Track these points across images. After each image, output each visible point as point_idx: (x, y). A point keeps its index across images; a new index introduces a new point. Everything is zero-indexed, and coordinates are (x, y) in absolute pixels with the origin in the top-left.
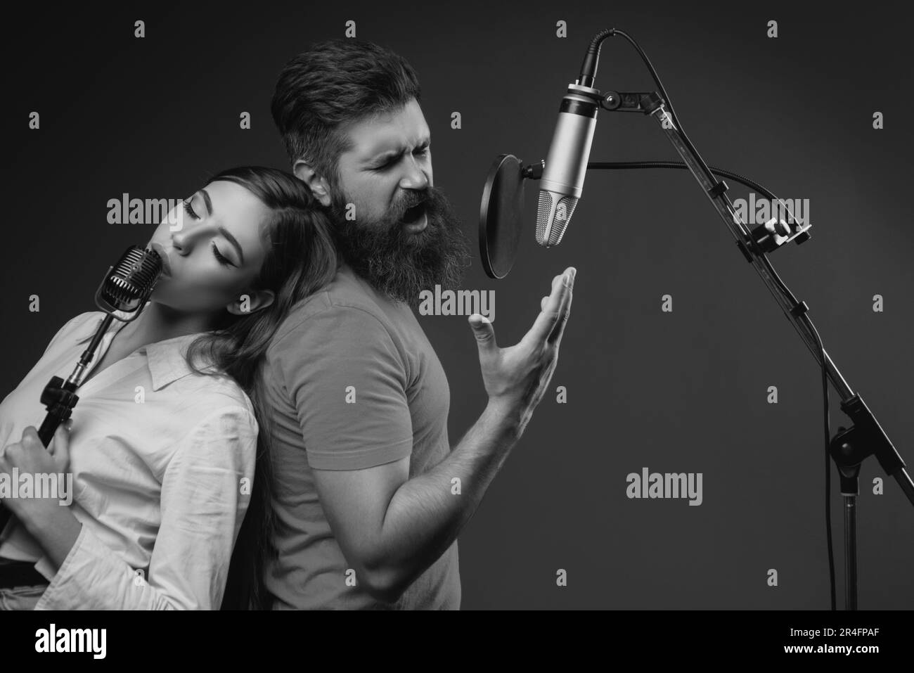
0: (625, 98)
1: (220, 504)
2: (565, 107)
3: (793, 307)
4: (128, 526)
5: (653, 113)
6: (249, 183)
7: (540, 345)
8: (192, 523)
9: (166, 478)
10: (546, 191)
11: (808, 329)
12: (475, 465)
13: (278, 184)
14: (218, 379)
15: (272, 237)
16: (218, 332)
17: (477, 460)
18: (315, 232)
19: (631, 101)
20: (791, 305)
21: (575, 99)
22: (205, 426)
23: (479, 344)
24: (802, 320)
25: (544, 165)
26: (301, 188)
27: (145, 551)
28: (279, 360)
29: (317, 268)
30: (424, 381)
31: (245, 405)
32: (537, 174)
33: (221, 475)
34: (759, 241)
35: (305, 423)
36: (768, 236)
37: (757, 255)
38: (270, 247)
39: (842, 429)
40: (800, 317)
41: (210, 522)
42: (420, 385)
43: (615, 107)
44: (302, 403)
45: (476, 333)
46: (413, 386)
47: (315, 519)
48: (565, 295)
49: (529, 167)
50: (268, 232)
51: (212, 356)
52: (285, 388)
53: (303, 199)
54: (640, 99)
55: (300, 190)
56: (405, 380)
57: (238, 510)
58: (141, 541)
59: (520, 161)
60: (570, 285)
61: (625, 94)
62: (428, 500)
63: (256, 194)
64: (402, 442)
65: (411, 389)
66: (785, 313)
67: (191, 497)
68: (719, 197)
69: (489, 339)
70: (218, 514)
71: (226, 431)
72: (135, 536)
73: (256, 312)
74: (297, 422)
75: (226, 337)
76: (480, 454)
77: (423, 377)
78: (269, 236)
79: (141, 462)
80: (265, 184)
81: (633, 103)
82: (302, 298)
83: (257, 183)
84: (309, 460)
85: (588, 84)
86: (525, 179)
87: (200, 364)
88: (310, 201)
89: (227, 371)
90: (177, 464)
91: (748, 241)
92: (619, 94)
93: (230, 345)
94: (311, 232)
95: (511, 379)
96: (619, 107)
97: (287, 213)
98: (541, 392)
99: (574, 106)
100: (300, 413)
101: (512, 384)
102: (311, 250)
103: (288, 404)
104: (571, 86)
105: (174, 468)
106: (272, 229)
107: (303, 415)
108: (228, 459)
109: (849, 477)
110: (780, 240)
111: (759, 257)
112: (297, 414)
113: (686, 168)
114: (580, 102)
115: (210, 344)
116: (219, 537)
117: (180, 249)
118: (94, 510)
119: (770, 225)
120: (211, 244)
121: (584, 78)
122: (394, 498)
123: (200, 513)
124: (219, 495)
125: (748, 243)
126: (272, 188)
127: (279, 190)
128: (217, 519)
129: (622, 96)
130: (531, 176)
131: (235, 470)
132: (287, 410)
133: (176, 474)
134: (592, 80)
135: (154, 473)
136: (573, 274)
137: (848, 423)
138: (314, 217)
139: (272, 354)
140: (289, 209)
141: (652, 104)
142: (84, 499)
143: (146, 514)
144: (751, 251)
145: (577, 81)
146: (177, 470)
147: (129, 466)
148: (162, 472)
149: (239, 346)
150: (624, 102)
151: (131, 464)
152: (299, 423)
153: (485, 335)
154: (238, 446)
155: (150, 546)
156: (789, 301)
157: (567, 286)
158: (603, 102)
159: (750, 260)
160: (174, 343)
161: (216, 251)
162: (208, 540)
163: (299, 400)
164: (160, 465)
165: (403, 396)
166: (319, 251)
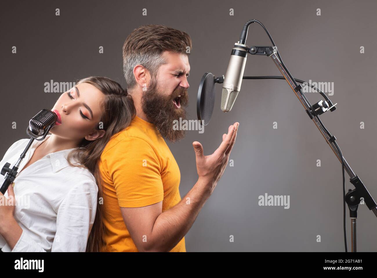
0: (259, 49)
1: (82, 222)
2: (233, 53)
3: (330, 138)
4: (42, 232)
5: (271, 55)
6: (95, 84)
7: (222, 155)
8: (71, 230)
9: (59, 211)
10: (225, 88)
11: (336, 148)
12: (193, 206)
13: (108, 84)
14: (81, 168)
15: (105, 107)
16: (81, 148)
17: (194, 204)
18: (123, 105)
19: (261, 50)
20: (329, 137)
21: (238, 49)
22: (77, 188)
23: (196, 154)
24: (333, 144)
25: (224, 78)
26: (117, 86)
27: (49, 242)
28: (105, 160)
29: (123, 120)
30: (169, 169)
31: (93, 179)
32: (221, 81)
33: (84, 209)
34: (315, 110)
35: (117, 187)
36: (319, 108)
37: (314, 116)
38: (104, 111)
39: (350, 190)
40: (332, 143)
41: (78, 230)
42: (167, 170)
43: (254, 53)
44: (116, 179)
45: (195, 149)
46: (163, 171)
47: (122, 229)
48: (234, 134)
49: (217, 78)
50: (104, 105)
51: (78, 158)
52: (108, 172)
53: (118, 91)
54: (265, 50)
55: (117, 87)
56: (160, 168)
57: (90, 225)
58: (47, 238)
59: (214, 76)
60: (236, 130)
61: (259, 47)
62: (172, 221)
63: (98, 88)
64: (159, 195)
65: (163, 172)
66: (326, 141)
67: (70, 219)
68: (299, 91)
69: (201, 152)
70: (82, 226)
71: (85, 191)
72: (45, 236)
73: (97, 139)
74: (113, 187)
75: (84, 150)
76: (195, 201)
77: (168, 167)
78: (104, 106)
79: (48, 204)
80: (102, 84)
81: (262, 51)
82: (116, 133)
83: (99, 84)
84: (119, 204)
85: (243, 43)
86: (216, 83)
87: (73, 162)
88: (121, 92)
89: (85, 165)
90: (64, 205)
91: (311, 110)
92: (256, 47)
93: (86, 153)
94: (122, 105)
95: (209, 169)
96: (256, 53)
97: (112, 97)
98: (221, 175)
99: (237, 52)
100: (115, 183)
101: (209, 171)
102: (121, 113)
103: (109, 179)
104: (236, 44)
105: (63, 207)
106: (105, 104)
107: (116, 184)
108: (86, 203)
109: (354, 210)
110: (324, 110)
111: (315, 117)
112: (113, 184)
113: (285, 79)
114: (240, 51)
115: (77, 153)
116: (82, 236)
117: (66, 112)
118: (27, 225)
119: (320, 103)
120: (79, 110)
121: (242, 40)
122: (157, 220)
123: (73, 226)
124: (82, 218)
125: (311, 111)
126: (105, 86)
127: (108, 87)
128: (81, 228)
129: (258, 48)
130: (218, 82)
131: (89, 207)
132: (109, 182)
133: (64, 209)
134: (245, 41)
135: (54, 209)
136: (238, 125)
137: (353, 188)
138: (123, 98)
139: (103, 158)
140: (112, 95)
141: (271, 52)
142: (24, 220)
143: (50, 227)
144: (312, 114)
145: (239, 42)
146: (64, 208)
147: (43, 206)
148: (57, 208)
149: (90, 154)
150: (258, 51)
151: (44, 204)
152: (114, 187)
153: (199, 151)
154: (90, 197)
155: (52, 240)
156: (328, 136)
157: (235, 131)
158: (249, 51)
159: (312, 118)
160: (62, 152)
161: (81, 113)
162: (77, 238)
163: (114, 178)
164: (57, 205)
165: (159, 175)
166: (124, 113)
